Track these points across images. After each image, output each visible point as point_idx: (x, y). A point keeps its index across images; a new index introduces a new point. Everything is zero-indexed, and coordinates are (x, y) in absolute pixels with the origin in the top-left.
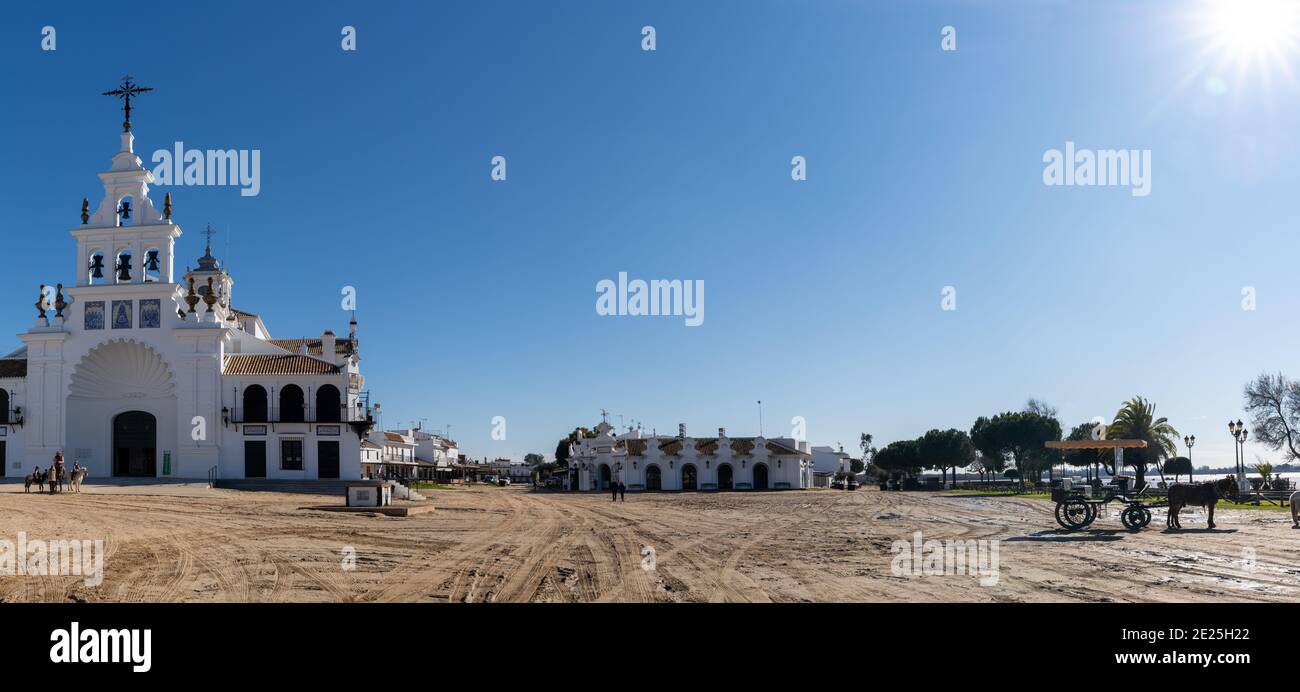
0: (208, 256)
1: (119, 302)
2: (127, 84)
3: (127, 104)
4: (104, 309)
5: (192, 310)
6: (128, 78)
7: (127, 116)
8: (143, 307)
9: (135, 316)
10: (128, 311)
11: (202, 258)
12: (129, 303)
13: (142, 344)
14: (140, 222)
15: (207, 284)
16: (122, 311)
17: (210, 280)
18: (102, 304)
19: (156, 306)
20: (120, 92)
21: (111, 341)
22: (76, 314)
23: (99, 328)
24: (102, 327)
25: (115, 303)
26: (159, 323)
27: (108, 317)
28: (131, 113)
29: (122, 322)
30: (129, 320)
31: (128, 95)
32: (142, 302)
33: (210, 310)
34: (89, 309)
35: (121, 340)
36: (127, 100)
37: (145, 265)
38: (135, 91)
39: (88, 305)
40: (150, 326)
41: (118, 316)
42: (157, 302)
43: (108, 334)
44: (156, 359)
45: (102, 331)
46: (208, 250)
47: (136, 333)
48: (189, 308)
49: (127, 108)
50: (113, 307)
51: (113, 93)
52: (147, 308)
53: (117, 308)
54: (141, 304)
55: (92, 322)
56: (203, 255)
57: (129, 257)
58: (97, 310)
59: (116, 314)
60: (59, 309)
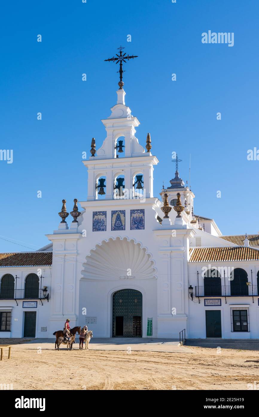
0: (177, 178)
1: (117, 211)
2: (120, 53)
3: (121, 68)
4: (106, 217)
5: (167, 217)
6: (120, 49)
7: (121, 77)
8: (133, 215)
9: (127, 220)
10: (122, 216)
11: (173, 180)
12: (123, 212)
13: (132, 241)
14: (130, 155)
15: (177, 198)
16: (118, 218)
17: (179, 195)
18: (104, 213)
19: (142, 214)
20: (116, 59)
21: (111, 239)
22: (87, 220)
23: (103, 230)
24: (104, 229)
25: (113, 213)
26: (144, 226)
27: (109, 221)
28: (123, 74)
29: (118, 226)
30: (123, 224)
31: (121, 61)
32: (132, 212)
33: (179, 216)
34: (96, 217)
35: (118, 238)
36: (121, 65)
37: (134, 185)
38: (126, 58)
39: (95, 214)
40: (138, 228)
41: (116, 222)
42: (142, 211)
43: (109, 234)
44: (142, 251)
45: (104, 232)
46: (177, 174)
47: (128, 233)
48: (164, 215)
49: (121, 72)
50: (112, 215)
51: (111, 60)
52: (135, 215)
53: (115, 216)
54: (131, 213)
55: (98, 226)
56: (174, 177)
57: (123, 180)
58: (101, 217)
59: (114, 220)
60: (75, 217)
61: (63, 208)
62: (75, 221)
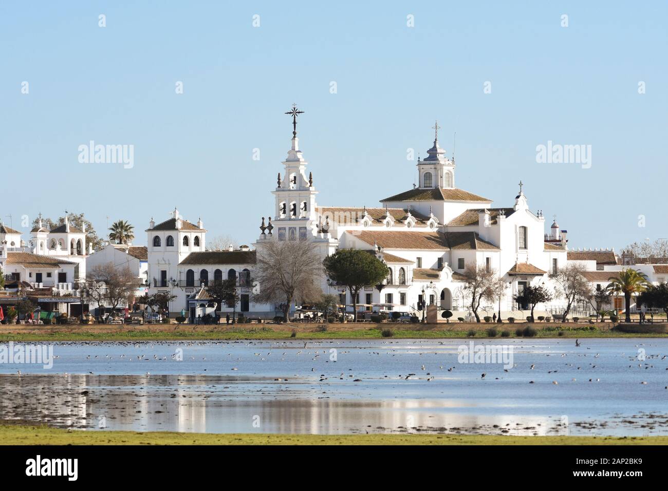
1: (292, 228)
2: (294, 108)
3: (295, 120)
4: (286, 231)
6: (294, 105)
9: (298, 234)
10: (294, 232)
12: (295, 228)
14: (299, 189)
16: (293, 232)
18: (285, 229)
19: (305, 230)
20: (292, 113)
24: (285, 240)
25: (290, 228)
26: (306, 238)
27: (287, 235)
28: (297, 125)
29: (293, 238)
30: (295, 237)
31: (295, 115)
32: (300, 228)
33: (327, 232)
34: (280, 231)
36: (295, 117)
38: (298, 112)
39: (280, 229)
40: (303, 240)
42: (305, 228)
45: (285, 242)
49: (295, 123)
50: (289, 230)
51: (289, 113)
52: (302, 231)
53: (291, 231)
54: (300, 230)
55: (281, 237)
57: (296, 205)
58: (283, 231)
59: (290, 234)
60: (270, 230)
61: (263, 223)
62: (270, 233)
